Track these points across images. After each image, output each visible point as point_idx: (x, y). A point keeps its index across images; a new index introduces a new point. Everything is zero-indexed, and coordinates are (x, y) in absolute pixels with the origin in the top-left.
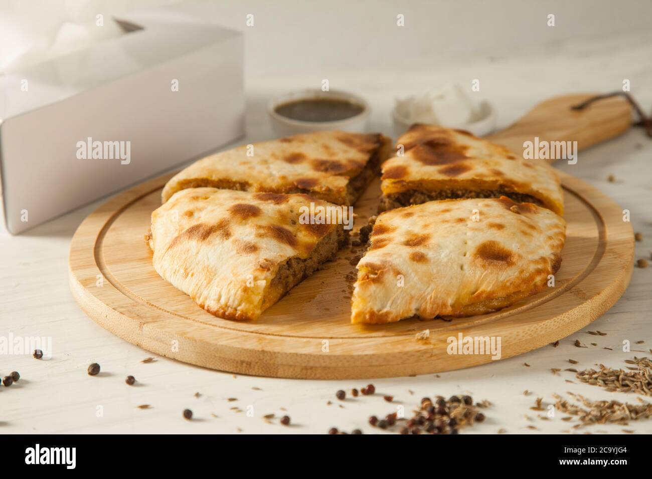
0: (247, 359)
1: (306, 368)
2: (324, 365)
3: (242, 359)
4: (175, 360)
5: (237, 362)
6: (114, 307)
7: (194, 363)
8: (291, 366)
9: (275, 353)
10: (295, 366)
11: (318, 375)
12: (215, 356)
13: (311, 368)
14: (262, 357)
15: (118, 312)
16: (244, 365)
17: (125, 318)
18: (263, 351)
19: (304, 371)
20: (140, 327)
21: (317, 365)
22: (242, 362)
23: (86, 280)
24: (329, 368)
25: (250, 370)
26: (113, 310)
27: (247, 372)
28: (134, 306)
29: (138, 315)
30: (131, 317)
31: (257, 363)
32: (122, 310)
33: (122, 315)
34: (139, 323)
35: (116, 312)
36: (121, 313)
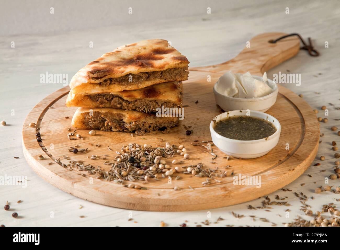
0: (133, 202)
1: (165, 206)
2: (174, 204)
3: (130, 202)
4: (92, 202)
5: (127, 204)
6: (55, 173)
8: (157, 205)
9: (148, 199)
10: (159, 205)
11: (171, 210)
12: (115, 201)
13: (168, 206)
14: (141, 201)
16: (131, 205)
17: (63, 179)
18: (142, 198)
19: (164, 208)
20: (72, 184)
21: (171, 204)
22: (130, 204)
24: (177, 206)
25: (135, 208)
26: (56, 175)
27: (133, 209)
28: (66, 172)
29: (70, 178)
30: (66, 179)
31: (138, 204)
32: (61, 174)
33: (61, 178)
34: (71, 182)
35: (58, 176)
36: (61, 176)
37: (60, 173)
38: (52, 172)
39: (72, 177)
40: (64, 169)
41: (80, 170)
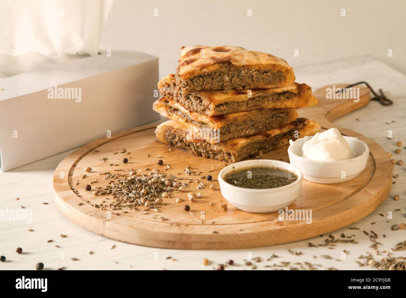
0: (172, 240)
1: (209, 243)
2: (220, 241)
3: (169, 239)
4: (126, 242)
5: (166, 242)
6: (86, 212)
7: (139, 244)
8: (200, 242)
9: (189, 235)
10: (202, 242)
11: (217, 247)
13: (213, 243)
14: (181, 238)
15: (89, 215)
16: (171, 243)
17: (93, 218)
18: (182, 234)
19: (208, 245)
20: (103, 223)
21: (216, 241)
22: (169, 242)
23: (66, 198)
24: (223, 242)
25: (174, 246)
26: (86, 214)
27: (172, 247)
28: (98, 211)
29: (101, 217)
30: (97, 218)
31: (178, 241)
32: (91, 214)
33: (91, 217)
34: (103, 221)
35: (87, 215)
36: (91, 216)
37: (91, 212)
38: (82, 212)
39: (104, 217)
40: (96, 208)
41: (113, 210)
